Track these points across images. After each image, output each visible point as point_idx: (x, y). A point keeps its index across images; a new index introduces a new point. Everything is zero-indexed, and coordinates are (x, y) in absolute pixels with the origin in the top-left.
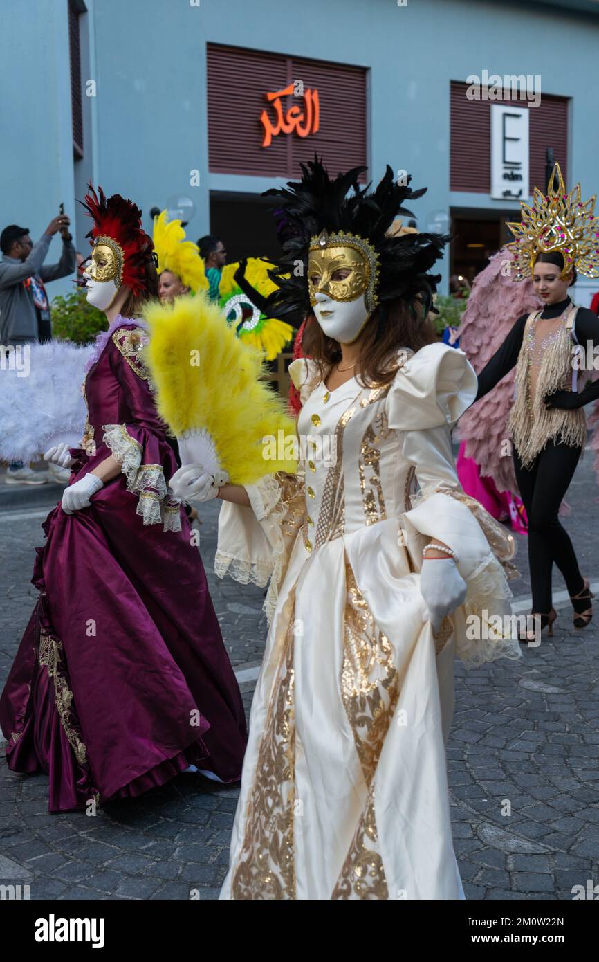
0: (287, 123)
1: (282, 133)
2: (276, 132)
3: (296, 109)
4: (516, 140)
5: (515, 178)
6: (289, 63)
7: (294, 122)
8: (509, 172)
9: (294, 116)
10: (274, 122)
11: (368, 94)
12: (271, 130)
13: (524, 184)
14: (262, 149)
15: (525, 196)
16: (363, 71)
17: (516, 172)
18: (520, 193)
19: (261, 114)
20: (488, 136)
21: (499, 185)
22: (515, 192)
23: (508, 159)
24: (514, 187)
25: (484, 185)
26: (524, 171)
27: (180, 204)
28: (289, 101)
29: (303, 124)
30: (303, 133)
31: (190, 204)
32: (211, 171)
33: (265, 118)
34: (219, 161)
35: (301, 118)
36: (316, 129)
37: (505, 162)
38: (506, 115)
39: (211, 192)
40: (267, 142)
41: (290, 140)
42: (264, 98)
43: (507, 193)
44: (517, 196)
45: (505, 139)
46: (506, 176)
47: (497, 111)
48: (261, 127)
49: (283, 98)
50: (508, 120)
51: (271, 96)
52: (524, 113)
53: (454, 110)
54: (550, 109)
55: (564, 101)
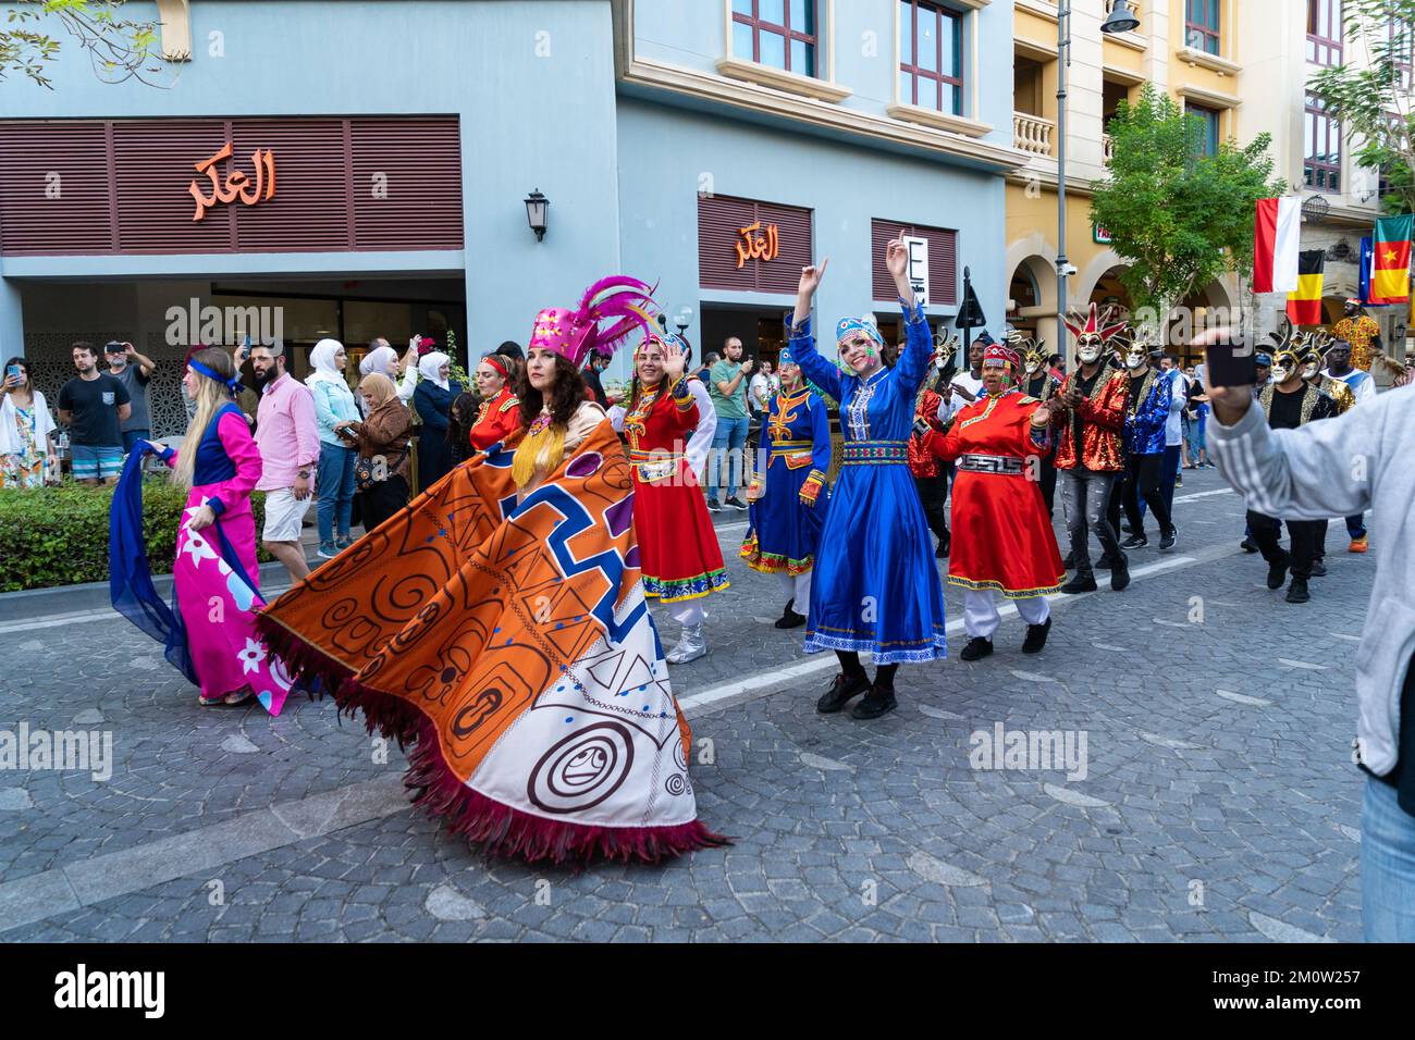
0: (755, 251)
1: (751, 258)
2: (747, 257)
3: (762, 240)
4: (920, 261)
6: (756, 205)
7: (760, 249)
9: (760, 245)
10: (746, 249)
11: (812, 228)
12: (744, 256)
13: (925, 295)
14: (737, 270)
15: (927, 304)
16: (810, 211)
17: (920, 286)
19: (736, 244)
26: (926, 285)
27: (683, 312)
28: (756, 234)
29: (767, 251)
30: (767, 258)
31: (690, 311)
32: (701, 287)
33: (739, 247)
34: (707, 280)
35: (765, 246)
36: (776, 254)
37: (911, 278)
38: (911, 243)
39: (701, 302)
40: (741, 265)
41: (757, 262)
42: (739, 232)
45: (911, 261)
48: (736, 252)
49: (752, 232)
50: (913, 246)
51: (743, 231)
52: (925, 241)
53: (874, 240)
54: (942, 239)
55: (953, 232)
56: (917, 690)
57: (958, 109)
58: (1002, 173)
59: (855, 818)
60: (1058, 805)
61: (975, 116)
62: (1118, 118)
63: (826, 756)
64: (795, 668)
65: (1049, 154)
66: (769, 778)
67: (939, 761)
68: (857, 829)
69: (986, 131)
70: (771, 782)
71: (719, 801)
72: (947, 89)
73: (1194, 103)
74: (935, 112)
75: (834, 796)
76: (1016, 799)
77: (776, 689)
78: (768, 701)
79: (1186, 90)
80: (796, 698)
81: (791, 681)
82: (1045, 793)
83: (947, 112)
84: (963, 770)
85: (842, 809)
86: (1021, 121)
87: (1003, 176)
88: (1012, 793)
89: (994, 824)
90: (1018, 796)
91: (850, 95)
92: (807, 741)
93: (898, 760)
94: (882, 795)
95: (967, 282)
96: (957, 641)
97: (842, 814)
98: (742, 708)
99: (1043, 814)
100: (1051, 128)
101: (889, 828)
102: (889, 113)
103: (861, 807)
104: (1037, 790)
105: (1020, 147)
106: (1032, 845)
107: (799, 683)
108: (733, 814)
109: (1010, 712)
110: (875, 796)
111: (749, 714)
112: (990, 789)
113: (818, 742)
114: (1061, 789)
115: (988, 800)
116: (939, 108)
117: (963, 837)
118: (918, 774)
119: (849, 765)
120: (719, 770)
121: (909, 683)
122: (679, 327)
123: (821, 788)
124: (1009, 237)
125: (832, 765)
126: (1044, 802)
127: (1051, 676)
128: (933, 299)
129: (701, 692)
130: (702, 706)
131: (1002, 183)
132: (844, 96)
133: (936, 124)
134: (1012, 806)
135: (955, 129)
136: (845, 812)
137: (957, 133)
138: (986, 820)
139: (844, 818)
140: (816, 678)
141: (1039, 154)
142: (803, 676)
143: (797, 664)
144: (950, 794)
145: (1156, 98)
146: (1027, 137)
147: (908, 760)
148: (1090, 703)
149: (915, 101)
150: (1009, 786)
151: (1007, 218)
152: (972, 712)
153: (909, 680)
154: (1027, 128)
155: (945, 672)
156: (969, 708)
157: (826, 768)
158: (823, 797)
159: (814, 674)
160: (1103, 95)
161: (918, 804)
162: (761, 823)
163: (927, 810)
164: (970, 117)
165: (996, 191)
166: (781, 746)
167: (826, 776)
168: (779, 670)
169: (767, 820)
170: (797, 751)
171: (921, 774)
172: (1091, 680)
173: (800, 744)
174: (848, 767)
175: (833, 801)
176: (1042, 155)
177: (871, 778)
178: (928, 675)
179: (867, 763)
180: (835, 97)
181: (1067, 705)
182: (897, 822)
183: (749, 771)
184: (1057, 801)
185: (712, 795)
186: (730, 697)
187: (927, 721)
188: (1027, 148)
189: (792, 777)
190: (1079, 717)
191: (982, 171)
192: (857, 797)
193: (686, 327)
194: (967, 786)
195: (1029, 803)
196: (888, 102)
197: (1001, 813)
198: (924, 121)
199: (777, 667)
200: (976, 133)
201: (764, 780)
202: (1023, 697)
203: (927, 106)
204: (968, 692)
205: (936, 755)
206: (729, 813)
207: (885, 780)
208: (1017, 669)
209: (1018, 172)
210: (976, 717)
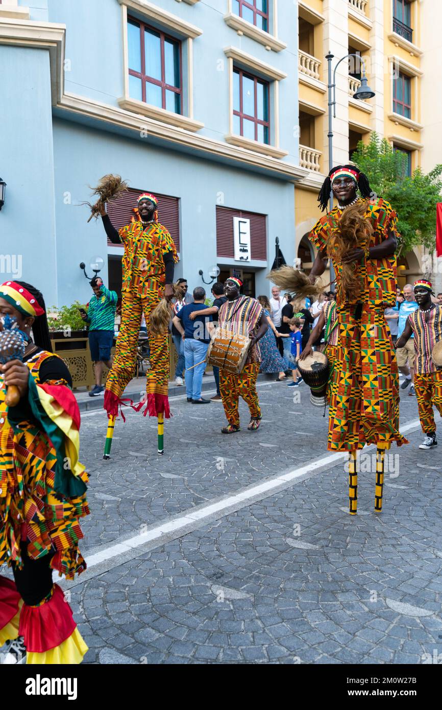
4: (245, 233)
5: (245, 251)
8: (242, 248)
11: (179, 210)
13: (249, 254)
15: (249, 260)
16: (178, 199)
17: (245, 248)
18: (247, 258)
19: (131, 218)
20: (233, 231)
21: (238, 254)
22: (245, 258)
23: (241, 242)
24: (245, 255)
25: (232, 254)
26: (249, 248)
27: (97, 261)
31: (102, 261)
32: (108, 245)
33: (133, 220)
37: (240, 243)
38: (240, 222)
39: (108, 255)
43: (242, 258)
44: (246, 259)
45: (240, 233)
46: (241, 250)
47: (236, 220)
50: (241, 223)
52: (248, 221)
53: (217, 219)
54: (258, 220)
55: (264, 216)
56: (282, 526)
57: (267, 140)
58: (293, 181)
59: (262, 642)
60: (400, 616)
61: (277, 145)
62: (358, 152)
63: (230, 587)
64: (195, 514)
65: (319, 171)
66: (192, 610)
67: (311, 585)
68: (265, 652)
69: (284, 155)
70: (194, 613)
71: (157, 635)
72: (261, 128)
73: (398, 146)
74: (254, 142)
75: (243, 623)
76: (370, 614)
77: (184, 531)
78: (181, 542)
79: (394, 138)
80: (200, 538)
81: (194, 524)
82: (388, 608)
83: (260, 142)
84: (328, 592)
85: (250, 634)
86: (303, 150)
87: (293, 183)
88: (367, 609)
89: (361, 637)
90: (371, 612)
91: (202, 127)
92: (214, 575)
93: (281, 586)
94: (278, 619)
95: (277, 246)
96: (299, 486)
97: (252, 639)
98: (162, 549)
99: (392, 626)
100: (320, 156)
101: (288, 648)
102: (227, 140)
103: (264, 631)
104: (382, 606)
105: (302, 166)
106: (392, 655)
107: (200, 525)
108: (170, 647)
109: (348, 541)
110: (272, 620)
111: (168, 554)
112: (351, 607)
113: (222, 575)
114: (398, 603)
115: (351, 616)
116: (256, 139)
117: (343, 652)
118: (298, 598)
119: (248, 593)
120: (153, 606)
121: (275, 521)
122: (94, 271)
123: (232, 616)
124: (297, 220)
125: (237, 595)
126: (390, 616)
127: (366, 510)
128: (253, 257)
129: (130, 537)
130: (134, 550)
131: (293, 187)
132: (199, 128)
133: (253, 148)
134: (369, 621)
135: (266, 152)
136: (253, 637)
137: (267, 155)
138: (354, 635)
139: (253, 643)
140: (211, 520)
141: (313, 171)
142: (202, 520)
143: (196, 510)
144: (324, 613)
145: (379, 141)
146: (307, 160)
147: (290, 586)
148: (397, 530)
149: (241, 134)
150: (363, 603)
151: (295, 208)
152: (323, 542)
153: (276, 518)
154: (307, 155)
155: (298, 511)
156: (320, 539)
157: (232, 597)
158: (234, 624)
159: (210, 517)
160: (349, 138)
161: (304, 624)
162: (192, 654)
163: (311, 629)
164: (274, 146)
165: (290, 191)
166: (196, 580)
167: (233, 604)
168: (184, 515)
169: (197, 649)
170: (208, 584)
171: (300, 598)
172: (392, 512)
173: (209, 577)
174: (248, 596)
175: (243, 627)
176: (315, 172)
177: (266, 604)
178: (286, 514)
179: (261, 590)
180: (194, 128)
181: (382, 532)
182: (292, 643)
183: (176, 605)
184: (399, 614)
185: (151, 630)
186: (153, 540)
187: (294, 552)
188: (306, 167)
189: (209, 608)
190: (394, 542)
191: (281, 179)
192: (259, 622)
193: (99, 271)
194: (335, 605)
195: (380, 617)
196: (225, 133)
197: (363, 628)
198: (248, 146)
199: (182, 513)
200: (278, 155)
201: (188, 613)
202: (353, 528)
203: (248, 137)
204: (316, 526)
205: (307, 581)
206: (167, 646)
207: (276, 605)
208: (344, 506)
209: (302, 181)
210: (327, 546)
